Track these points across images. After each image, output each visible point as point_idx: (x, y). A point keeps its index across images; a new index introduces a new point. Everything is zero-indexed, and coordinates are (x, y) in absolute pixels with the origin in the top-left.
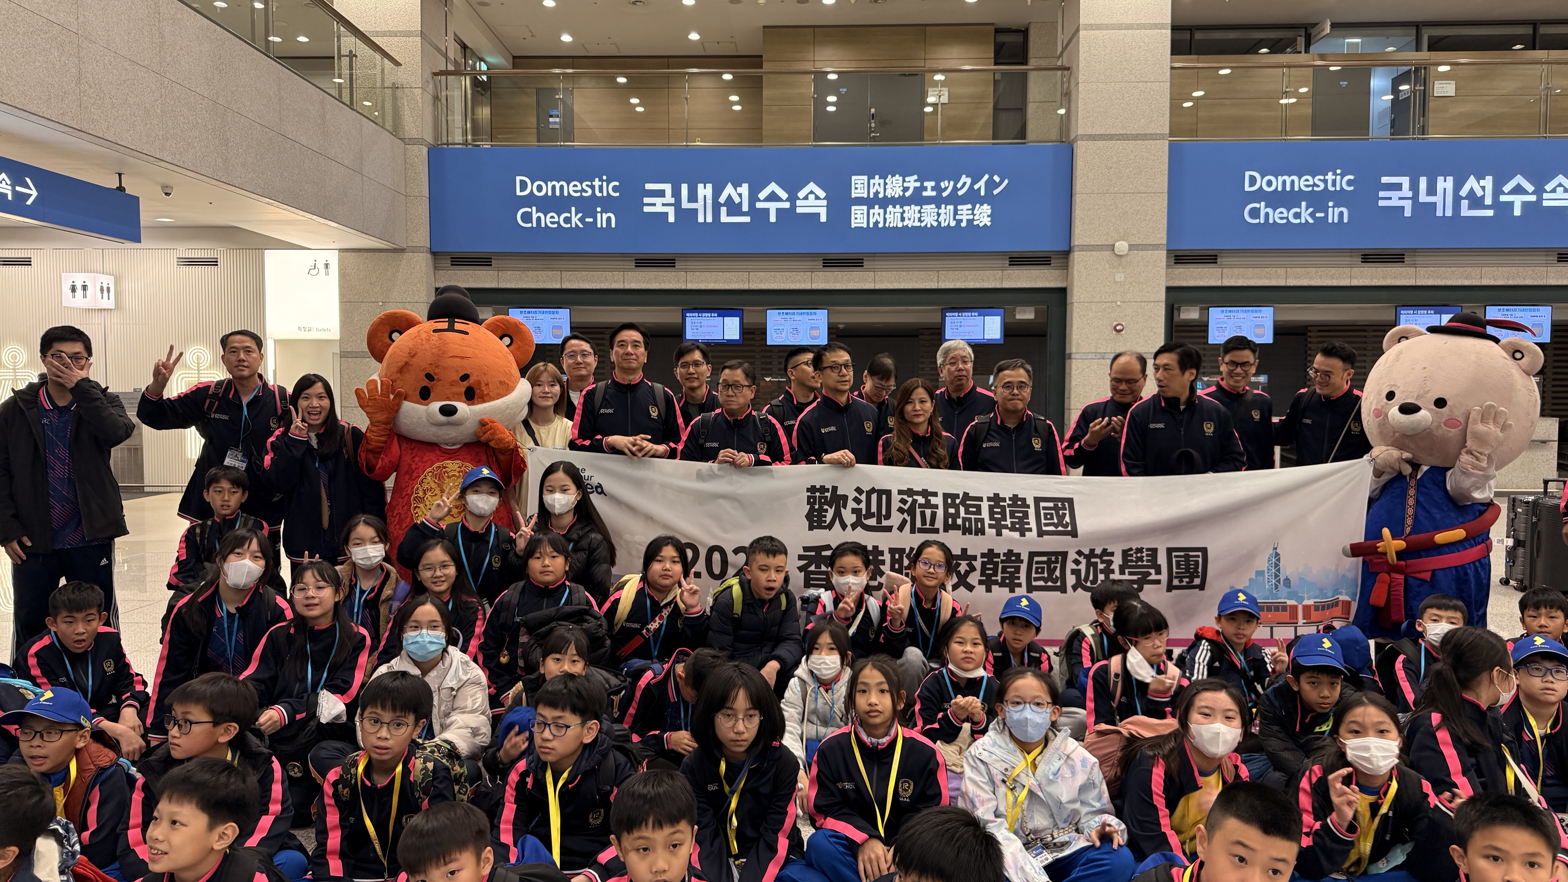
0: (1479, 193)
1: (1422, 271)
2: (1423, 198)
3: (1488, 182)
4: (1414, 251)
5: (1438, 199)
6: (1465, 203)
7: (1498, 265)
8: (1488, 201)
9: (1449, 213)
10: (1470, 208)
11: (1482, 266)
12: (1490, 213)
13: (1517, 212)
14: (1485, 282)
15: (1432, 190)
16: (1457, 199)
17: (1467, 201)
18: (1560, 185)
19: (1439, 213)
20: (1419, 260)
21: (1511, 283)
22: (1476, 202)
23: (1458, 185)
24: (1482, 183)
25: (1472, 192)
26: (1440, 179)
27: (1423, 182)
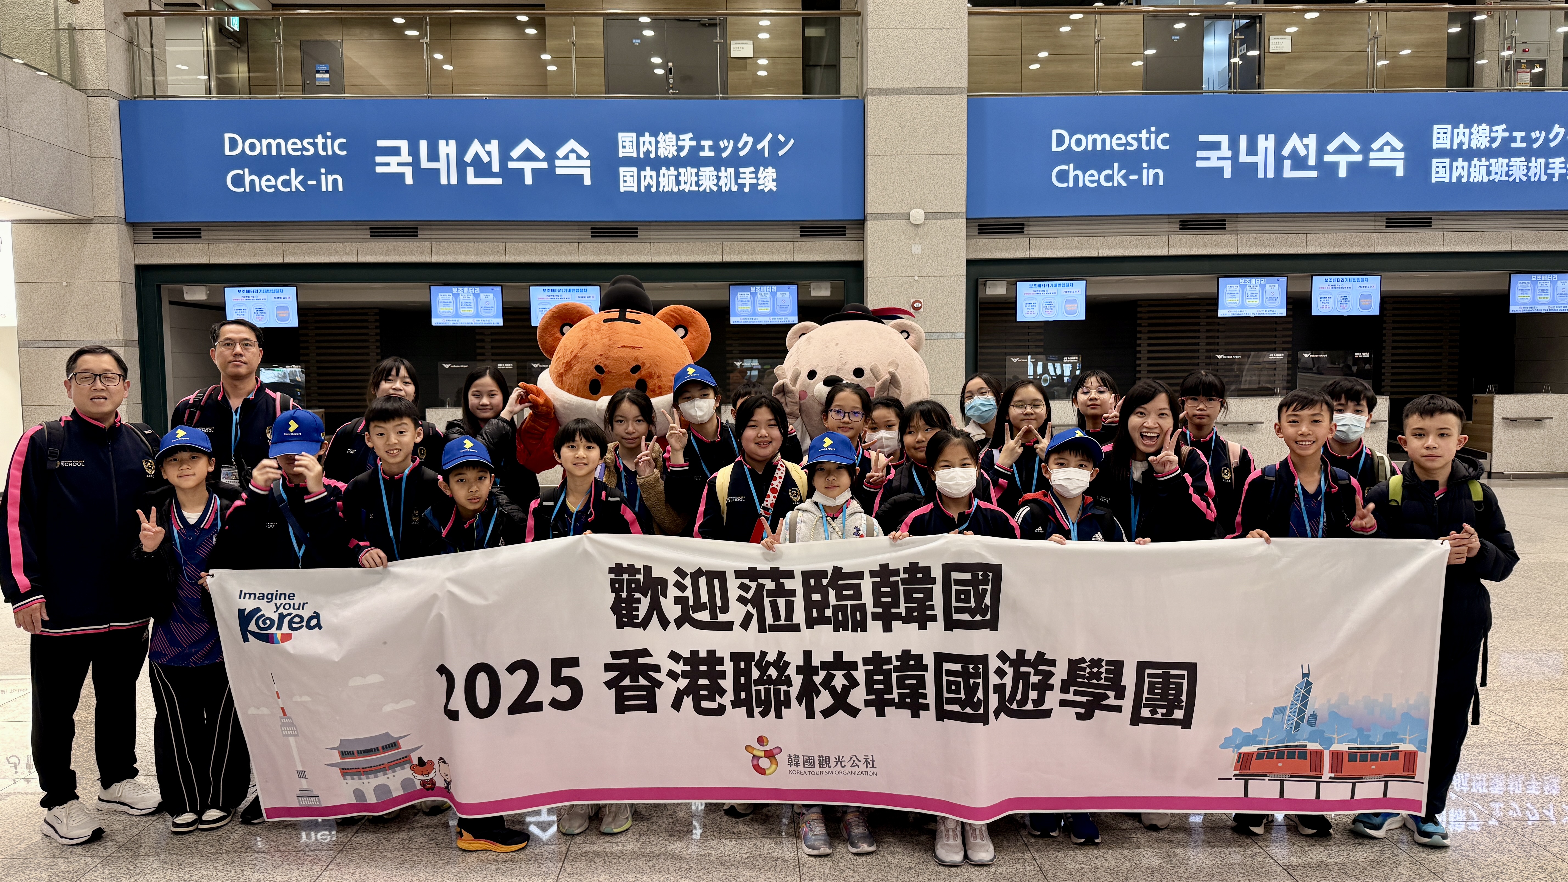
0: (1302, 152)
1: (1244, 238)
2: (1244, 158)
3: (1312, 140)
4: (1236, 216)
5: (1259, 159)
6: (1287, 164)
7: (1324, 232)
8: (1312, 161)
9: (1271, 174)
10: (1294, 168)
11: (1307, 232)
12: (1314, 174)
13: (1343, 173)
14: (1311, 250)
15: (1252, 150)
16: (1279, 160)
17: (1289, 162)
18: (1387, 143)
19: (1261, 175)
20: (1240, 226)
21: (1337, 250)
22: (1299, 162)
23: (1280, 144)
24: (1305, 141)
25: (1294, 151)
26: (1261, 137)
27: (1243, 140)
